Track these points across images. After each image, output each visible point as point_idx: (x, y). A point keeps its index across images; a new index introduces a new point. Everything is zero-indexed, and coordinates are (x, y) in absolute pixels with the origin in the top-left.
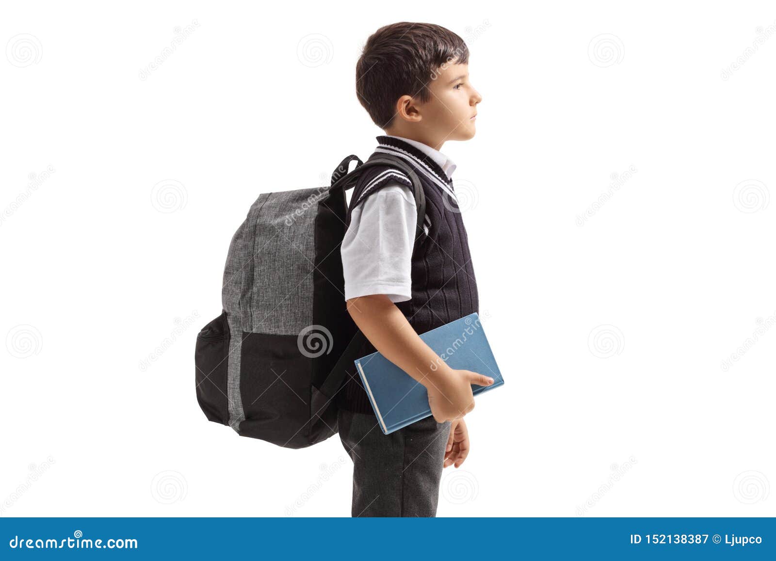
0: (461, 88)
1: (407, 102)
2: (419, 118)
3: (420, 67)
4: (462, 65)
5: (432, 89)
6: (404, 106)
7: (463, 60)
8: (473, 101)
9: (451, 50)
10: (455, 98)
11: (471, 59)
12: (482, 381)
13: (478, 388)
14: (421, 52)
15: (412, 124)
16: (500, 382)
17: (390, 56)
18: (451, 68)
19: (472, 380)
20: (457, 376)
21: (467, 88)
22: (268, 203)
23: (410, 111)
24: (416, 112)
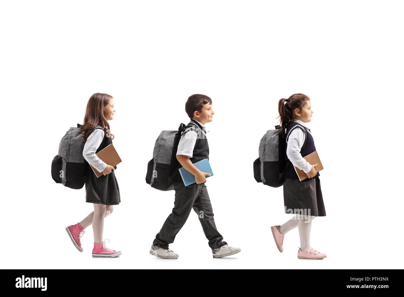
0: (210, 110)
1: (197, 113)
2: (199, 116)
3: (200, 104)
4: (210, 105)
5: (203, 110)
6: (196, 113)
7: (211, 103)
8: (213, 114)
9: (208, 101)
10: (208, 113)
11: (213, 104)
12: (208, 175)
13: (207, 176)
14: (200, 101)
15: (198, 118)
16: (212, 175)
17: (193, 102)
18: (207, 105)
19: (205, 175)
20: (203, 174)
21: (211, 110)
22: (164, 133)
23: (197, 115)
24: (198, 115)
